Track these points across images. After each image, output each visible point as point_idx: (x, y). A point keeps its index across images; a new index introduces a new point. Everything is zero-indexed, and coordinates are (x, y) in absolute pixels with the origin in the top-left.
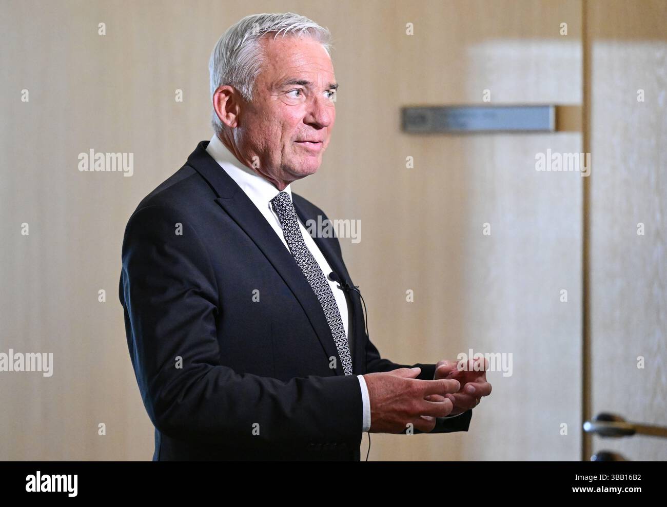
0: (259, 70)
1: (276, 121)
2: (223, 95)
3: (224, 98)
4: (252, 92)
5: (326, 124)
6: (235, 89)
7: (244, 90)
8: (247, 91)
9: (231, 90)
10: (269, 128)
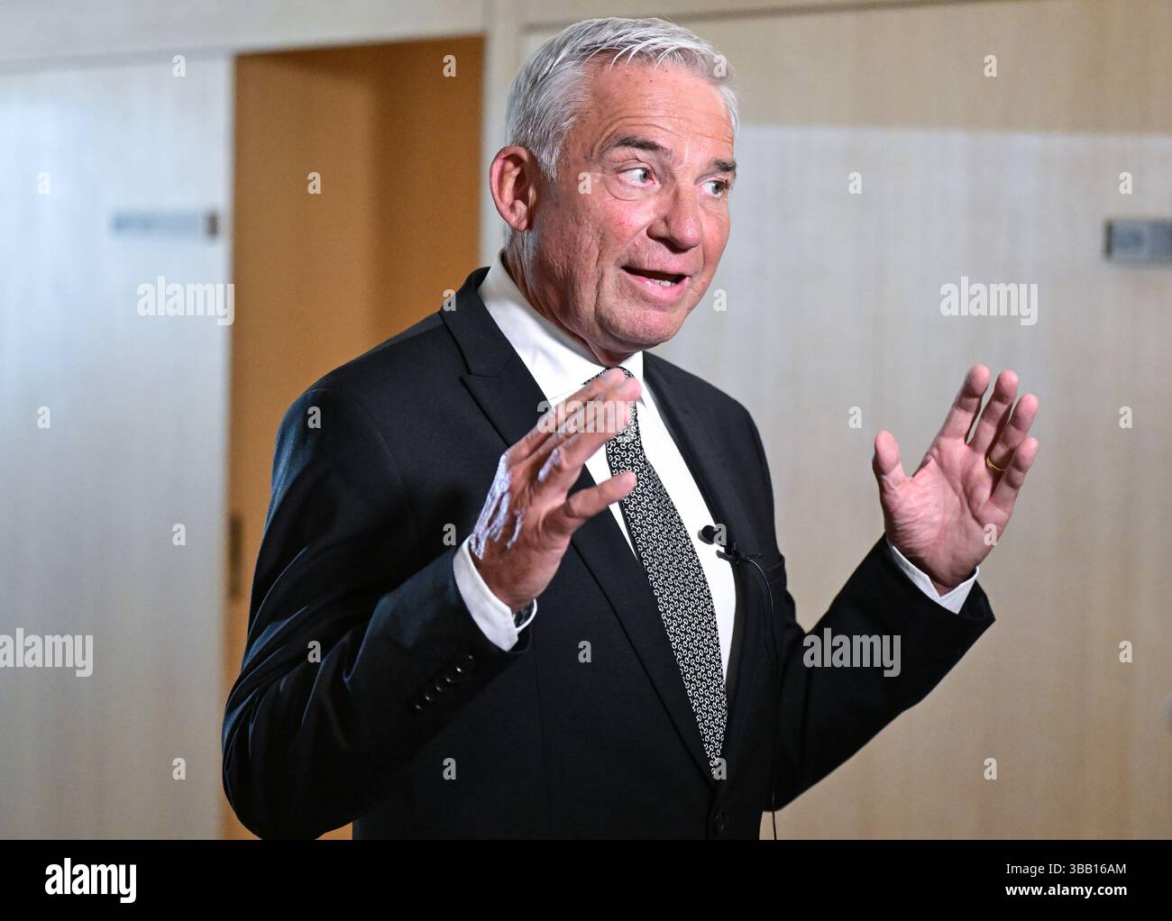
0: (572, 119)
1: (590, 226)
2: (510, 165)
3: (512, 170)
4: (558, 162)
5: (692, 243)
6: (530, 154)
7: (544, 157)
8: (549, 159)
9: (524, 155)
10: (575, 238)
